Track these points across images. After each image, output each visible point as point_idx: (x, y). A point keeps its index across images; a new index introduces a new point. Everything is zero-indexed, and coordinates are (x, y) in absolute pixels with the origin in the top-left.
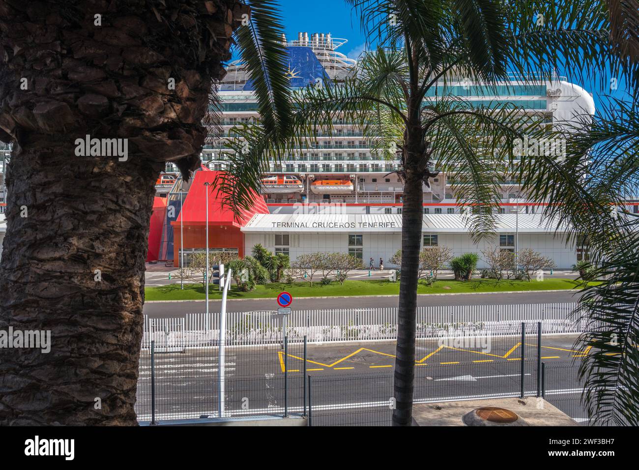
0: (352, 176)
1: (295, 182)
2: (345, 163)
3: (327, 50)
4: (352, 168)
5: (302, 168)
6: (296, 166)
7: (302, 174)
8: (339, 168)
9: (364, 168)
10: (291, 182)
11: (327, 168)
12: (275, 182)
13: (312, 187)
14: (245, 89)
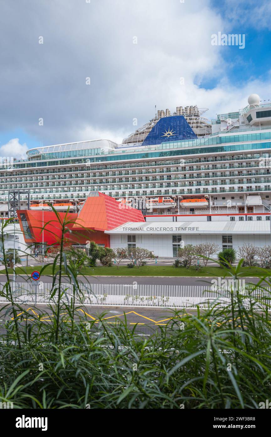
0: (206, 196)
1: (170, 201)
2: (202, 188)
3: (195, 116)
4: (206, 191)
5: (174, 192)
6: (170, 191)
7: (174, 196)
8: (198, 191)
9: (214, 190)
10: (167, 201)
11: (190, 191)
12: (157, 201)
13: (181, 204)
14: (143, 145)
